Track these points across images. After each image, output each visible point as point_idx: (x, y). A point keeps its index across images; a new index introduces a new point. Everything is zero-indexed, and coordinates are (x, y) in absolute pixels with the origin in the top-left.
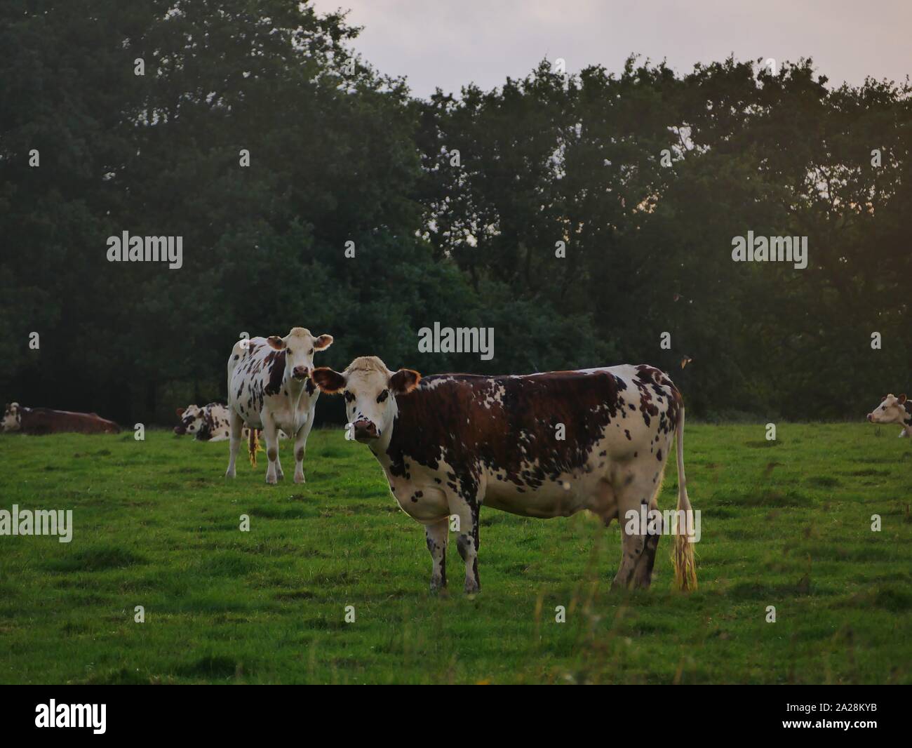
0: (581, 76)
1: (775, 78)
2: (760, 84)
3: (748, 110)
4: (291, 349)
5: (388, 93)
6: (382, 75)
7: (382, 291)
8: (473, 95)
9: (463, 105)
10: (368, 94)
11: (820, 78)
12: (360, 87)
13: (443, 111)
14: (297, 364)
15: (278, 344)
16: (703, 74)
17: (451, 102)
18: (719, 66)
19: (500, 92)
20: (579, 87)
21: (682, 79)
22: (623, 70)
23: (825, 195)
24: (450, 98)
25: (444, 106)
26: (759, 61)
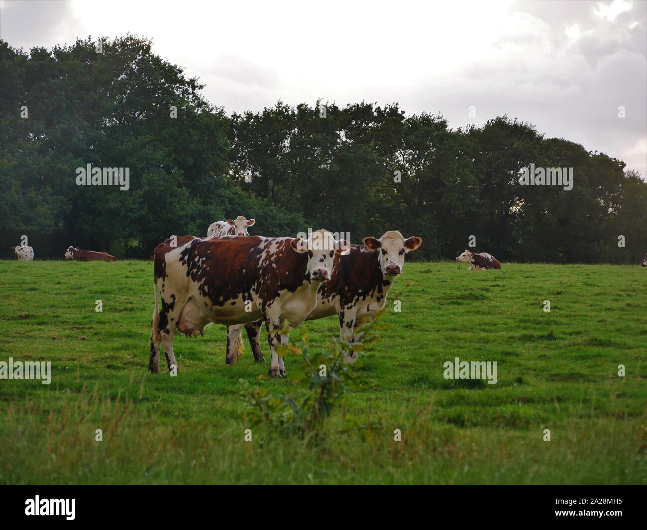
0: (297, 108)
1: (382, 111)
2: (375, 114)
3: (370, 125)
4: (237, 226)
5: (216, 114)
6: (213, 106)
7: (213, 201)
8: (249, 116)
9: (245, 119)
10: (207, 114)
11: (402, 111)
12: (204, 111)
13: (236, 122)
14: (239, 232)
15: (231, 223)
16: (351, 108)
17: (240, 118)
18: (358, 105)
19: (261, 114)
20: (296, 113)
21: (341, 110)
22: (316, 106)
23: (402, 163)
24: (239, 117)
25: (237, 120)
26: (375, 104)
